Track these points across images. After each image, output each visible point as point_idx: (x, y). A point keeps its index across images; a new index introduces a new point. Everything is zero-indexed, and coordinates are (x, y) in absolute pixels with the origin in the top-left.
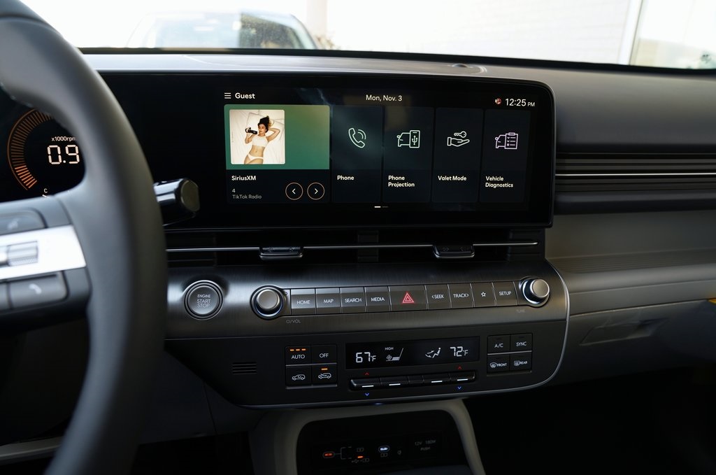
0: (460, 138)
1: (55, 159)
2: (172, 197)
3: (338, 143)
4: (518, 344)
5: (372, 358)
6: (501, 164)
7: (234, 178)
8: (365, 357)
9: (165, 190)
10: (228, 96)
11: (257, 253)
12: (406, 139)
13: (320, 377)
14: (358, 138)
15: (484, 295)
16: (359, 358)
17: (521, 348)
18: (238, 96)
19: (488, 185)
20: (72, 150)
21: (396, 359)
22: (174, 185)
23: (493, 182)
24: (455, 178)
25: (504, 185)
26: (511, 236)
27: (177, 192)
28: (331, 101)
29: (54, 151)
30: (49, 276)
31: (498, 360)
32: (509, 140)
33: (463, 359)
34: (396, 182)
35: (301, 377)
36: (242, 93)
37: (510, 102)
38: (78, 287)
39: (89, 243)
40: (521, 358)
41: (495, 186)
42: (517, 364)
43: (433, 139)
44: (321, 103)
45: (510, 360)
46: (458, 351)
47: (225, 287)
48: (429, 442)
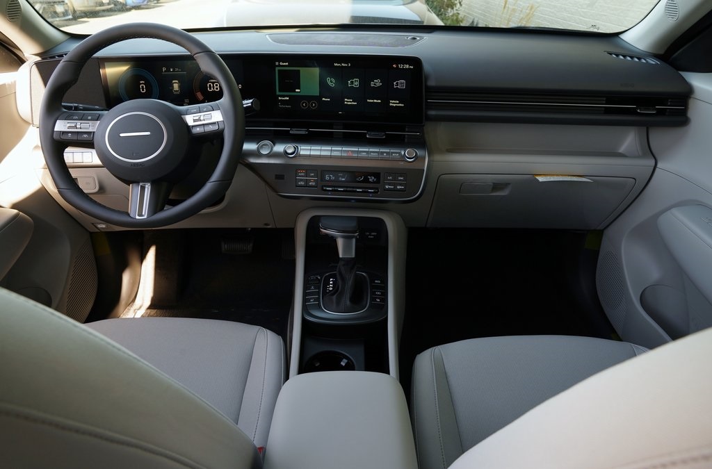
0: (377, 83)
1: (210, 89)
2: (250, 104)
3: (323, 84)
4: (400, 178)
5: (333, 178)
6: (397, 94)
7: (280, 98)
8: (330, 177)
9: (247, 103)
10: (277, 63)
11: (289, 131)
12: (352, 83)
13: (310, 184)
14: (331, 82)
15: (385, 154)
16: (327, 178)
17: (401, 180)
18: (281, 64)
19: (391, 104)
20: (217, 85)
21: (343, 179)
22: (251, 101)
23: (394, 103)
24: (375, 101)
25: (400, 105)
26: (407, 129)
27: (252, 103)
28: (319, 66)
29: (210, 85)
30: (214, 123)
31: (389, 184)
32: (401, 84)
33: (374, 182)
34: (348, 102)
35: (302, 183)
36: (283, 62)
37: (401, 66)
38: (221, 127)
39: (224, 115)
40: (401, 185)
41: (395, 105)
42: (398, 187)
43: (365, 83)
44: (315, 67)
45: (395, 185)
46: (372, 179)
47: (274, 145)
48: (373, 234)
